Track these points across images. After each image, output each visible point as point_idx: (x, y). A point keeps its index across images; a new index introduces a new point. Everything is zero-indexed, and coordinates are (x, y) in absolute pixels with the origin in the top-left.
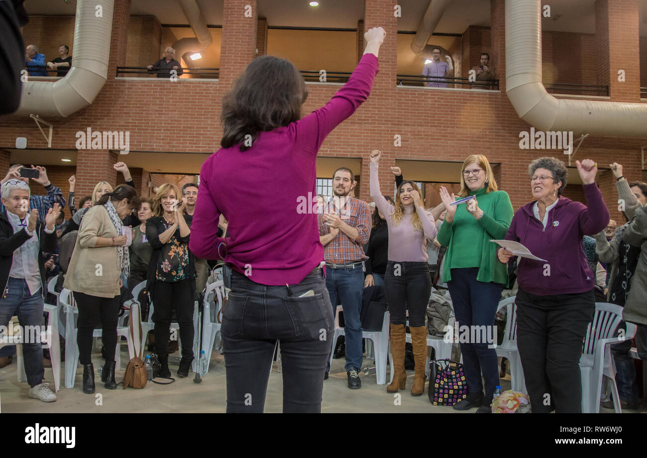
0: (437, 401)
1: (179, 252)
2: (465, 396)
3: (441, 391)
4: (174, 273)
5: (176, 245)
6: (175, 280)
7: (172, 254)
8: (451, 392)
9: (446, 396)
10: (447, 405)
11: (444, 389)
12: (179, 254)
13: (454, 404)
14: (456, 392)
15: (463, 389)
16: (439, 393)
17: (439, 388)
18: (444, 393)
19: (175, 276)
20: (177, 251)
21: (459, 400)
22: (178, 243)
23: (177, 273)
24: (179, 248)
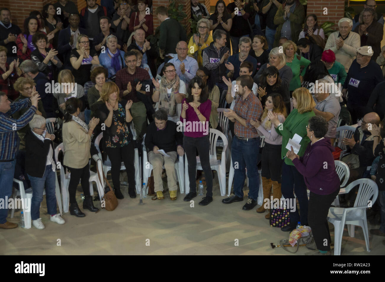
0: (273, 225)
1: (123, 130)
2: (289, 223)
3: (275, 219)
4: (121, 143)
5: (120, 126)
6: (122, 146)
7: (118, 131)
8: (280, 221)
9: (277, 223)
10: (278, 227)
11: (276, 218)
12: (123, 131)
13: (282, 227)
14: (283, 221)
15: (287, 220)
16: (273, 220)
17: (274, 218)
18: (276, 221)
19: (121, 144)
20: (122, 129)
21: (285, 225)
22: (121, 124)
23: (123, 142)
24: (122, 127)
